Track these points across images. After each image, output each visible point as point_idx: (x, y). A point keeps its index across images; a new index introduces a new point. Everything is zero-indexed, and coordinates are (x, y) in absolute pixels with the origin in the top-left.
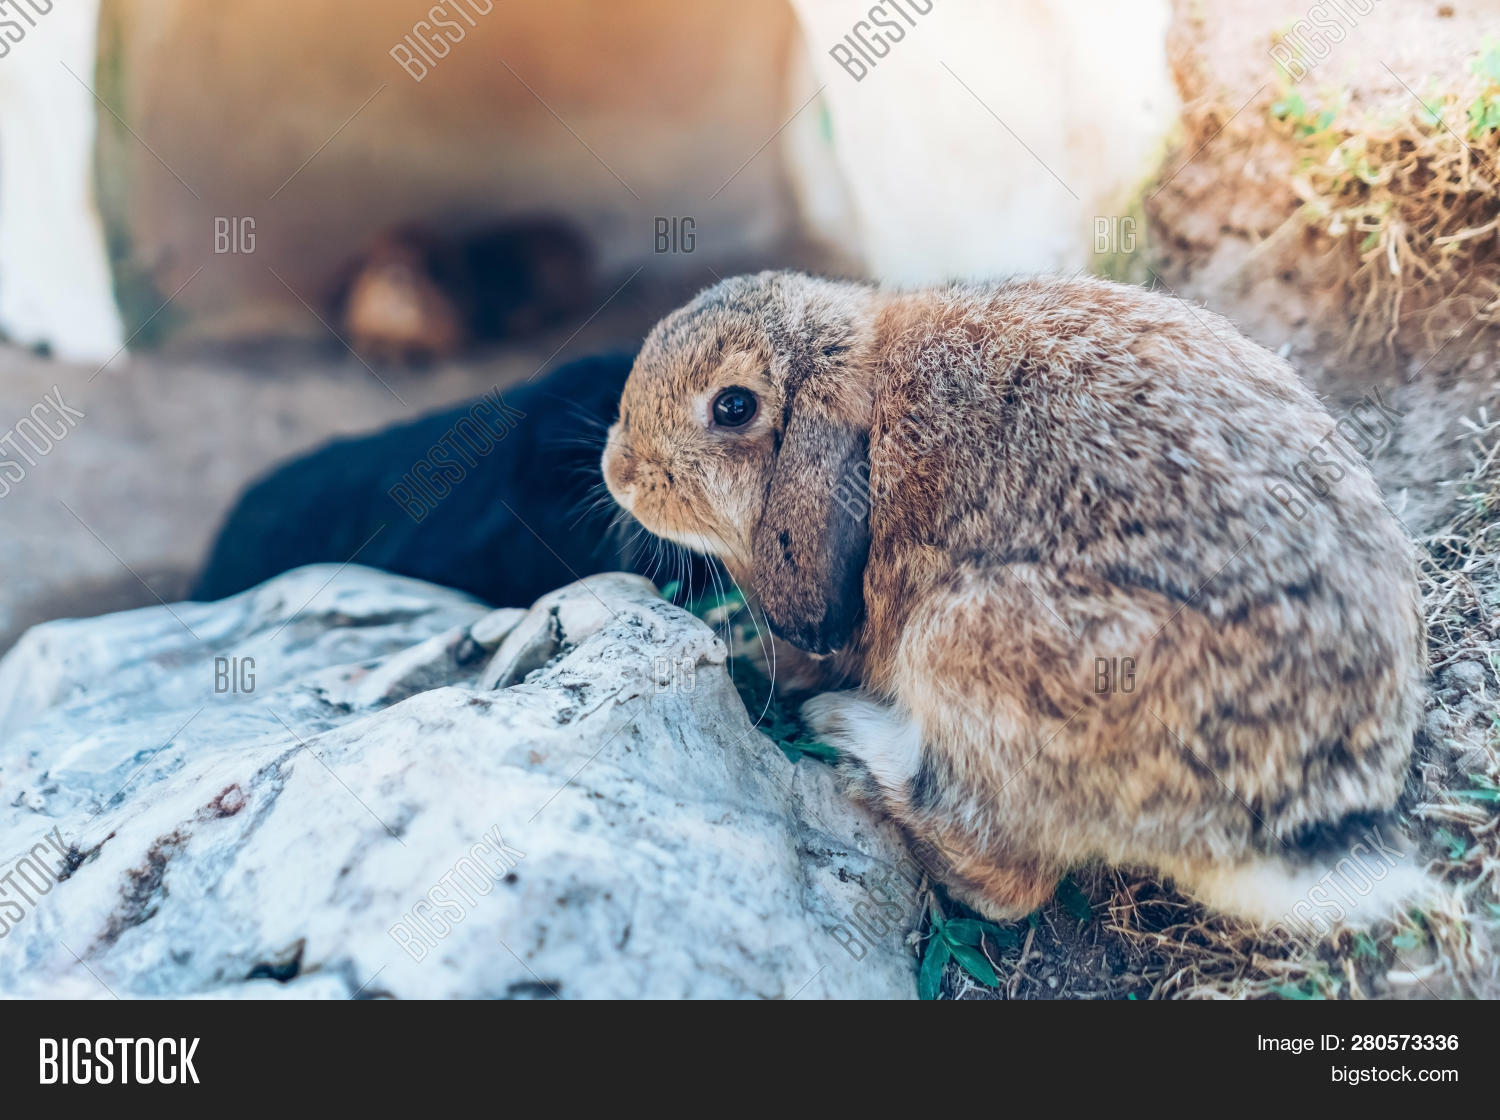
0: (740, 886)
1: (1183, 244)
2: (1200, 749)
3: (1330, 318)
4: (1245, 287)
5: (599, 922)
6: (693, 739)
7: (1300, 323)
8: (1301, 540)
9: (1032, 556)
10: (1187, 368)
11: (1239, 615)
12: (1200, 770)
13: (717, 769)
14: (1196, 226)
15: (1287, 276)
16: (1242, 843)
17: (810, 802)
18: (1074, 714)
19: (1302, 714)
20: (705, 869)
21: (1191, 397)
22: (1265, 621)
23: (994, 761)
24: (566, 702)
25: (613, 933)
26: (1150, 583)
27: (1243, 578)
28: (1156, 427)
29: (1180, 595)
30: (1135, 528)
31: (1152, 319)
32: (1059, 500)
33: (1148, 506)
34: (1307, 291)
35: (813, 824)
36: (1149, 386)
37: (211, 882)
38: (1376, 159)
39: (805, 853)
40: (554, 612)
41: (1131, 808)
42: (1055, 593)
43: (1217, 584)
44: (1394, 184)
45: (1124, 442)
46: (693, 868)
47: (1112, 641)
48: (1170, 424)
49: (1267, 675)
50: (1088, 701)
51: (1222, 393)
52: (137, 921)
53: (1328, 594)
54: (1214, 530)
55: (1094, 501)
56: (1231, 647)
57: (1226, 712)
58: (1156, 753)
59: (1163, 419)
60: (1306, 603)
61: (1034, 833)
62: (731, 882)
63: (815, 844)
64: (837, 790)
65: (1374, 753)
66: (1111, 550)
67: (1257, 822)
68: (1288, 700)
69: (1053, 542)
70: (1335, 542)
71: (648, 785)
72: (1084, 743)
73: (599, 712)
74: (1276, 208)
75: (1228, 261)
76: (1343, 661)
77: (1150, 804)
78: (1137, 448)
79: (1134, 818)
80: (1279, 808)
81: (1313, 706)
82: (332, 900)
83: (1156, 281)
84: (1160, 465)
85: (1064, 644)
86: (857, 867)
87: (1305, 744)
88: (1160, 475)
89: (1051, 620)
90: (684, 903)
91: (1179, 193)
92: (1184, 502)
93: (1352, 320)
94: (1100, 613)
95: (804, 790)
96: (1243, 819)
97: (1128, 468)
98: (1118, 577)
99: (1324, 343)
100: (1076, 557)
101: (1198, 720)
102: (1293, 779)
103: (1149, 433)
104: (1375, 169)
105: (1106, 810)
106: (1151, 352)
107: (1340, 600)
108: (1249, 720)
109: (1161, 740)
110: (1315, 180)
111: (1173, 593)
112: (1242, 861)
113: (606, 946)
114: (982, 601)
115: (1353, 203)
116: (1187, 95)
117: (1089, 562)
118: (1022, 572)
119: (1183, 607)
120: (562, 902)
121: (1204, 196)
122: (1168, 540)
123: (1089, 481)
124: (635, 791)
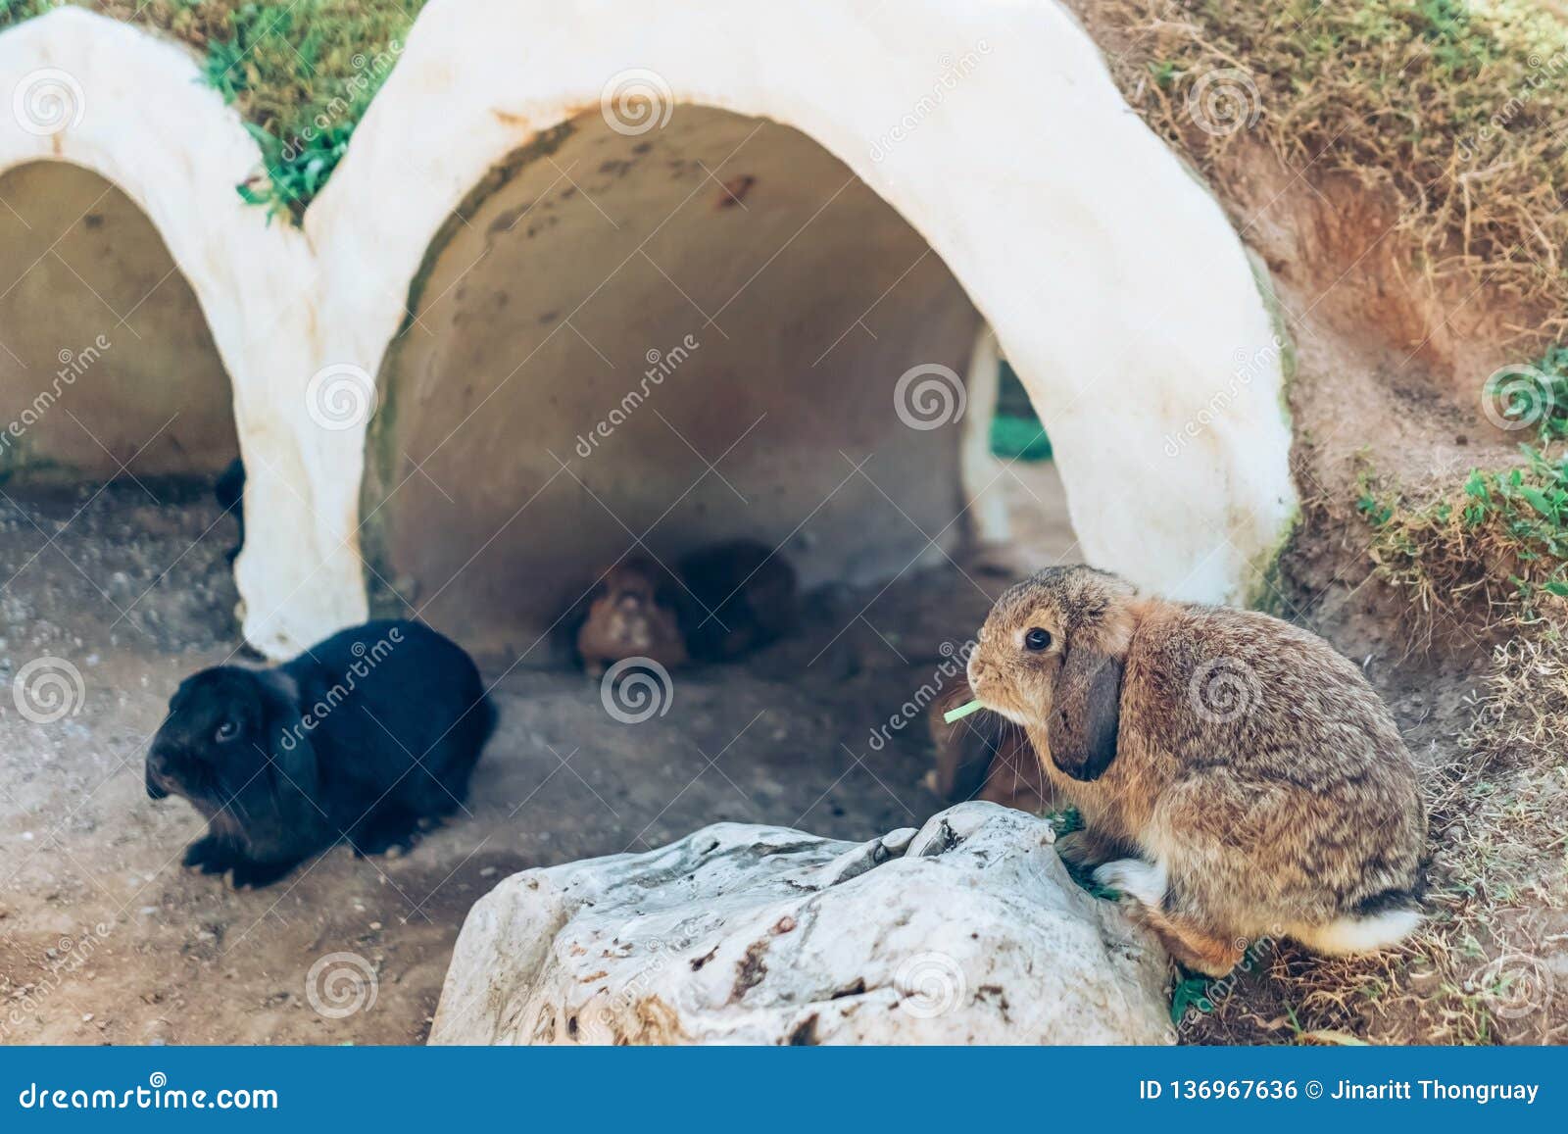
0: (1081, 950)
1: (1306, 590)
2: (1309, 860)
3: (1395, 638)
4: (1343, 618)
5: (1017, 959)
6: (1045, 880)
7: (1378, 640)
8: (1357, 755)
9: (1224, 763)
10: (1305, 665)
11: (1325, 793)
12: (1310, 873)
13: (1060, 896)
14: (1314, 578)
15: (1369, 611)
16: (1332, 910)
17: (1107, 919)
18: (1246, 842)
19: (1360, 842)
20: (1063, 940)
21: (1305, 681)
22: (1339, 793)
23: (1205, 874)
24: (978, 859)
25: (1025, 965)
26: (1282, 776)
27: (1328, 773)
28: (1286, 695)
29: (1297, 782)
30: (1276, 748)
31: (1289, 638)
32: (1237, 734)
33: (1281, 737)
34: (1381, 621)
35: (1109, 930)
36: (1284, 674)
37: (792, 961)
38: (1415, 540)
39: (1108, 946)
40: (945, 822)
41: (1276, 895)
42: (1236, 780)
43: (1315, 777)
44: (1425, 556)
45: (1270, 703)
46: (1058, 938)
47: (1265, 802)
48: (1294, 694)
49: (1341, 822)
50: (1253, 834)
51: (1320, 679)
52: (748, 986)
53: (1371, 782)
54: (1314, 749)
55: (1254, 735)
56: (1322, 808)
57: (1322, 841)
58: (1288, 864)
59: (1290, 691)
60: (1360, 786)
61: (1227, 916)
62: (1077, 947)
63: (1112, 941)
64: (1121, 913)
65: (1397, 863)
66: (1262, 760)
67: (1340, 898)
68: (1352, 835)
69: (1235, 756)
70: (1374, 756)
71: (1029, 899)
72: (1252, 859)
73: (996, 863)
74: (1361, 568)
75: (1335, 601)
76: (1379, 816)
77: (1287, 891)
78: (1276, 706)
79: (1278, 901)
80: (1352, 890)
81: (1365, 840)
82: (872, 959)
83: (1289, 615)
84: (1287, 715)
85: (1241, 804)
86: (1135, 953)
87: (1361, 857)
88: (1287, 721)
89: (1235, 793)
90: (1056, 955)
91: (1302, 556)
92: (1299, 735)
93: (1407, 638)
94: (1259, 790)
95: (1103, 913)
96: (1333, 898)
97: (1272, 718)
98: (1267, 774)
99: (1392, 652)
100: (1246, 764)
101: (1308, 846)
102: (1357, 876)
103: (1283, 699)
104: (1413, 547)
105: (1264, 898)
106: (1286, 656)
107: (1377, 785)
108: (1334, 845)
109: (1290, 857)
110: (1381, 552)
111: (1294, 781)
112: (1334, 919)
113: (1022, 971)
114: (1200, 783)
115: (1403, 568)
116: (1305, 493)
117: (1252, 765)
118: (1220, 770)
119: (1300, 788)
120: (1000, 948)
121: (1318, 558)
122: (1291, 754)
123: (1252, 724)
124: (1023, 902)
